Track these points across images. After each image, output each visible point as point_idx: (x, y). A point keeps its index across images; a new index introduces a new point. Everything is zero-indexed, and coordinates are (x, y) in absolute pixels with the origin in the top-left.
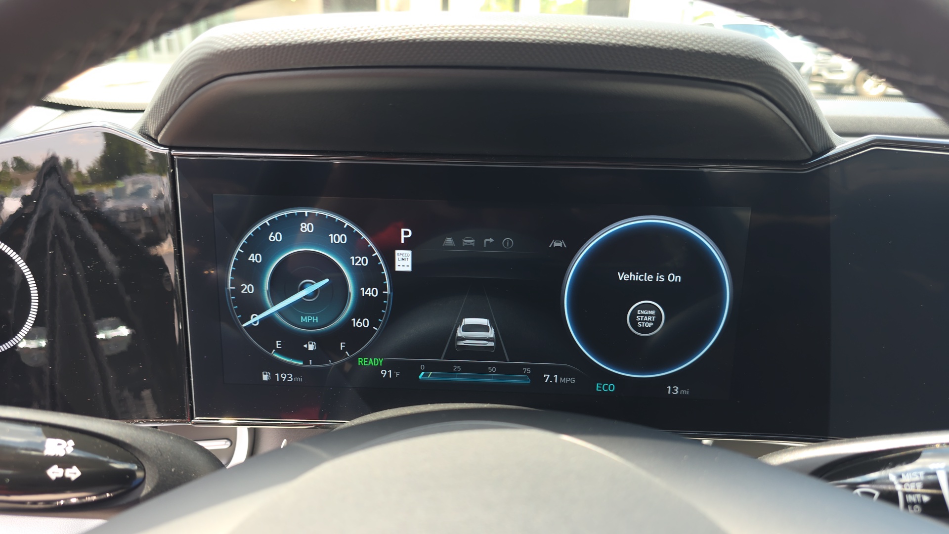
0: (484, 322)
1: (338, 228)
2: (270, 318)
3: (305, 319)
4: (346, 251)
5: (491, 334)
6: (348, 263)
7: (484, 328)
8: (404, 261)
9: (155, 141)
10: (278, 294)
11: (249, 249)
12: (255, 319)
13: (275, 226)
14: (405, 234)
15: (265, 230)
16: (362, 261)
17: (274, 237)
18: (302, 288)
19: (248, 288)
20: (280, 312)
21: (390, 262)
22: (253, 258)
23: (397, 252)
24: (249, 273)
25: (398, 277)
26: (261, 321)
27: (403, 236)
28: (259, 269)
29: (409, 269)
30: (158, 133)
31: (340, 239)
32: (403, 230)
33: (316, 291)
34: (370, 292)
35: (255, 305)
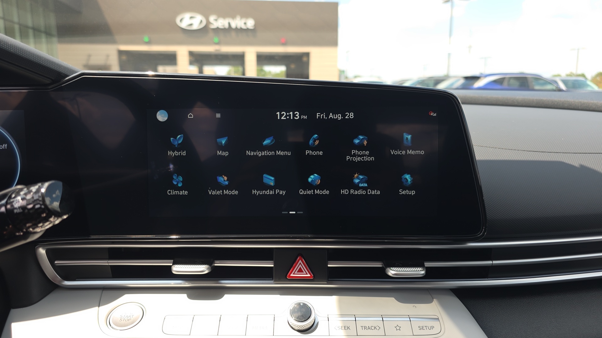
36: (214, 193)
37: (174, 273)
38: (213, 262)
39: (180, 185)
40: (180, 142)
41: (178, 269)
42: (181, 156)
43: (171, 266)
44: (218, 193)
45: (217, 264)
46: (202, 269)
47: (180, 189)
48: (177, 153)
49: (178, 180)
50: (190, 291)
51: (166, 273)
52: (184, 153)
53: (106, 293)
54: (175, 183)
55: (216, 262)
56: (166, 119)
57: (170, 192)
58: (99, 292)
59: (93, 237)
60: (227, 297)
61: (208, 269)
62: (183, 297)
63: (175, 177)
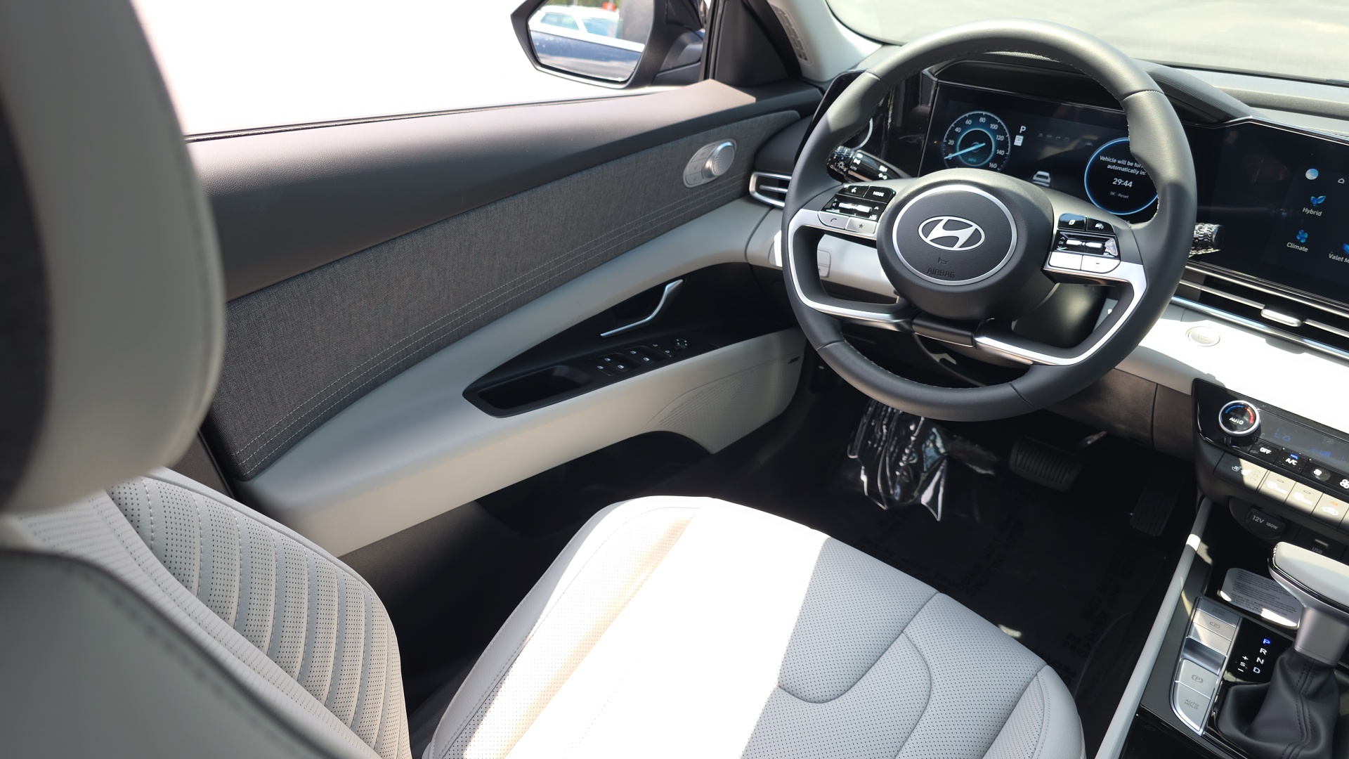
0: (1047, 174)
1: (995, 122)
2: (957, 156)
3: (970, 160)
4: (995, 133)
5: (1049, 181)
6: (995, 138)
7: (1046, 177)
8: (1019, 141)
9: (933, 75)
10: (963, 146)
11: (956, 125)
12: (950, 156)
13: (970, 117)
14: (1023, 129)
15: (966, 118)
16: (1001, 138)
17: (968, 122)
18: (974, 145)
19: (951, 142)
20: (961, 155)
21: (1013, 140)
22: (958, 130)
23: (1017, 136)
24: (954, 135)
25: (1014, 147)
26: (953, 157)
27: (1021, 130)
28: (959, 134)
29: (1020, 145)
30: (936, 72)
31: (994, 127)
32: (1022, 127)
33: (978, 149)
34: (1001, 152)
35: (953, 149)
36: (1334, 258)
37: (1263, 315)
38: (1305, 320)
39: (1303, 241)
40: (1320, 202)
41: (1268, 314)
42: (1315, 215)
43: (1261, 310)
44: (1339, 259)
45: (1309, 323)
46: (1292, 321)
47: (1301, 245)
48: (1312, 212)
49: (1303, 236)
50: (1270, 338)
51: (1255, 315)
52: (1319, 214)
53: (1187, 312)
54: (1298, 238)
55: (1308, 320)
56: (1315, 178)
57: (1290, 245)
58: (1183, 310)
59: (1202, 263)
60: (1306, 356)
61: (1298, 323)
62: (1262, 341)
63: (1300, 233)
